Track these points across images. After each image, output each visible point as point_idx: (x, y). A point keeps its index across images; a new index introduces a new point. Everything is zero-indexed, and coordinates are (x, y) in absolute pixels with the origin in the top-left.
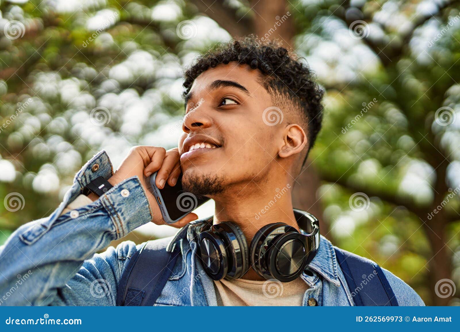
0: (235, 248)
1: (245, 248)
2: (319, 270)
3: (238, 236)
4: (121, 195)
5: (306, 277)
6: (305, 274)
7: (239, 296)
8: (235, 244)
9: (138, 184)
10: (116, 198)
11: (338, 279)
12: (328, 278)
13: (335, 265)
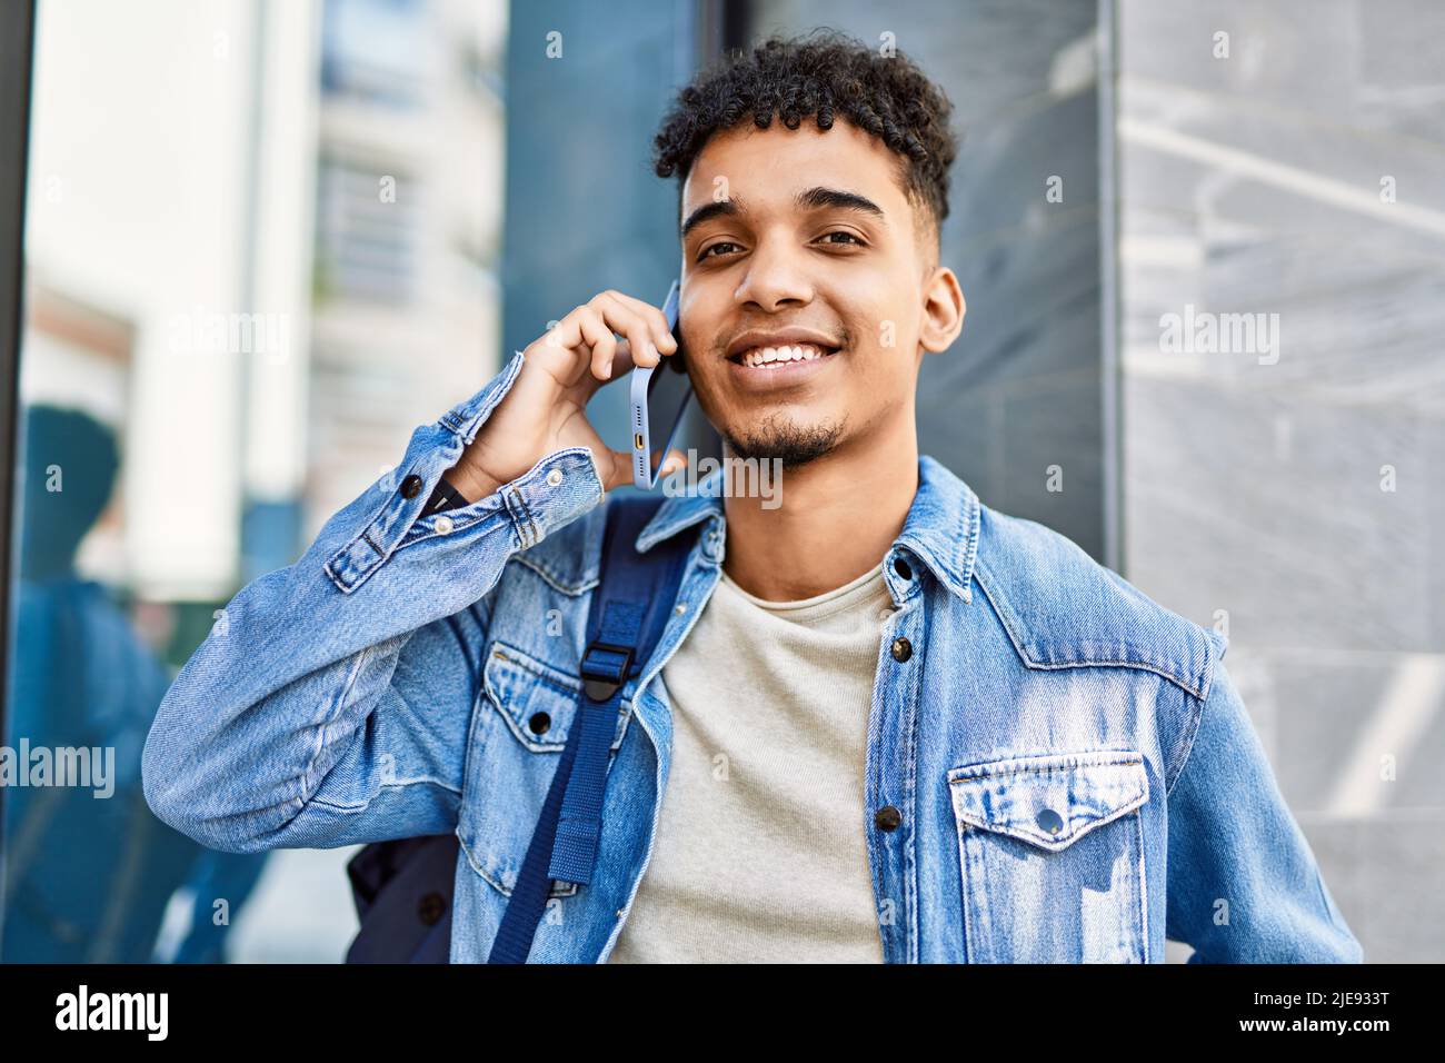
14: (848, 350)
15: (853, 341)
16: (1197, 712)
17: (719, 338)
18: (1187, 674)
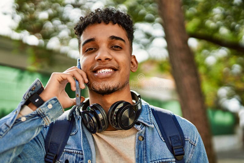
0: (100, 118)
1: (105, 116)
2: (142, 121)
3: (101, 111)
4: (48, 108)
5: (136, 126)
6: (136, 125)
7: (105, 140)
8: (100, 116)
9: (56, 101)
10: (45, 109)
11: (153, 124)
12: (148, 125)
13: (151, 117)
14: (119, 70)
15: (120, 68)
16: (194, 148)
17: (91, 68)
18: (192, 140)
